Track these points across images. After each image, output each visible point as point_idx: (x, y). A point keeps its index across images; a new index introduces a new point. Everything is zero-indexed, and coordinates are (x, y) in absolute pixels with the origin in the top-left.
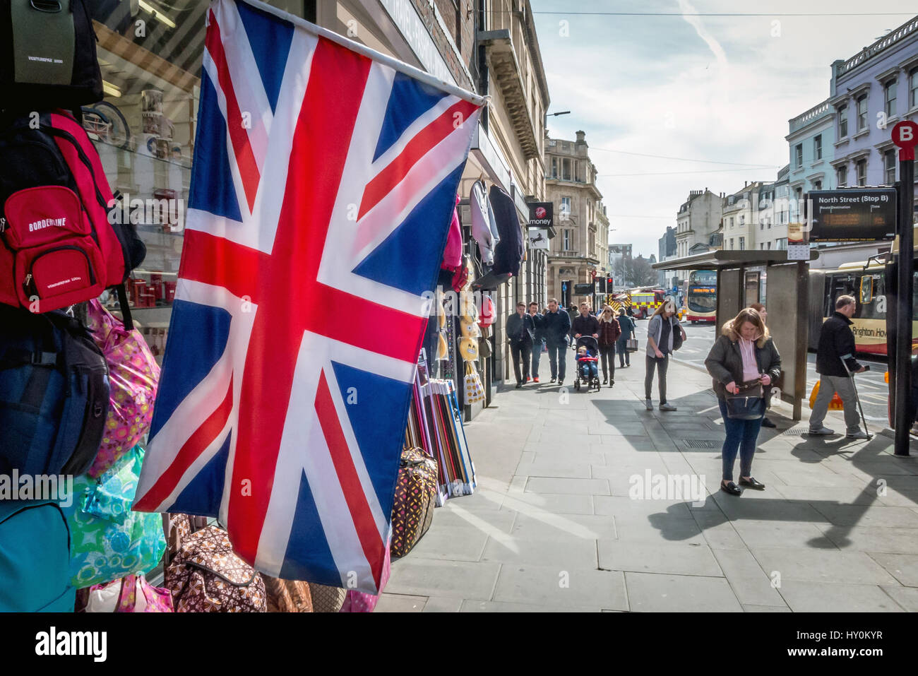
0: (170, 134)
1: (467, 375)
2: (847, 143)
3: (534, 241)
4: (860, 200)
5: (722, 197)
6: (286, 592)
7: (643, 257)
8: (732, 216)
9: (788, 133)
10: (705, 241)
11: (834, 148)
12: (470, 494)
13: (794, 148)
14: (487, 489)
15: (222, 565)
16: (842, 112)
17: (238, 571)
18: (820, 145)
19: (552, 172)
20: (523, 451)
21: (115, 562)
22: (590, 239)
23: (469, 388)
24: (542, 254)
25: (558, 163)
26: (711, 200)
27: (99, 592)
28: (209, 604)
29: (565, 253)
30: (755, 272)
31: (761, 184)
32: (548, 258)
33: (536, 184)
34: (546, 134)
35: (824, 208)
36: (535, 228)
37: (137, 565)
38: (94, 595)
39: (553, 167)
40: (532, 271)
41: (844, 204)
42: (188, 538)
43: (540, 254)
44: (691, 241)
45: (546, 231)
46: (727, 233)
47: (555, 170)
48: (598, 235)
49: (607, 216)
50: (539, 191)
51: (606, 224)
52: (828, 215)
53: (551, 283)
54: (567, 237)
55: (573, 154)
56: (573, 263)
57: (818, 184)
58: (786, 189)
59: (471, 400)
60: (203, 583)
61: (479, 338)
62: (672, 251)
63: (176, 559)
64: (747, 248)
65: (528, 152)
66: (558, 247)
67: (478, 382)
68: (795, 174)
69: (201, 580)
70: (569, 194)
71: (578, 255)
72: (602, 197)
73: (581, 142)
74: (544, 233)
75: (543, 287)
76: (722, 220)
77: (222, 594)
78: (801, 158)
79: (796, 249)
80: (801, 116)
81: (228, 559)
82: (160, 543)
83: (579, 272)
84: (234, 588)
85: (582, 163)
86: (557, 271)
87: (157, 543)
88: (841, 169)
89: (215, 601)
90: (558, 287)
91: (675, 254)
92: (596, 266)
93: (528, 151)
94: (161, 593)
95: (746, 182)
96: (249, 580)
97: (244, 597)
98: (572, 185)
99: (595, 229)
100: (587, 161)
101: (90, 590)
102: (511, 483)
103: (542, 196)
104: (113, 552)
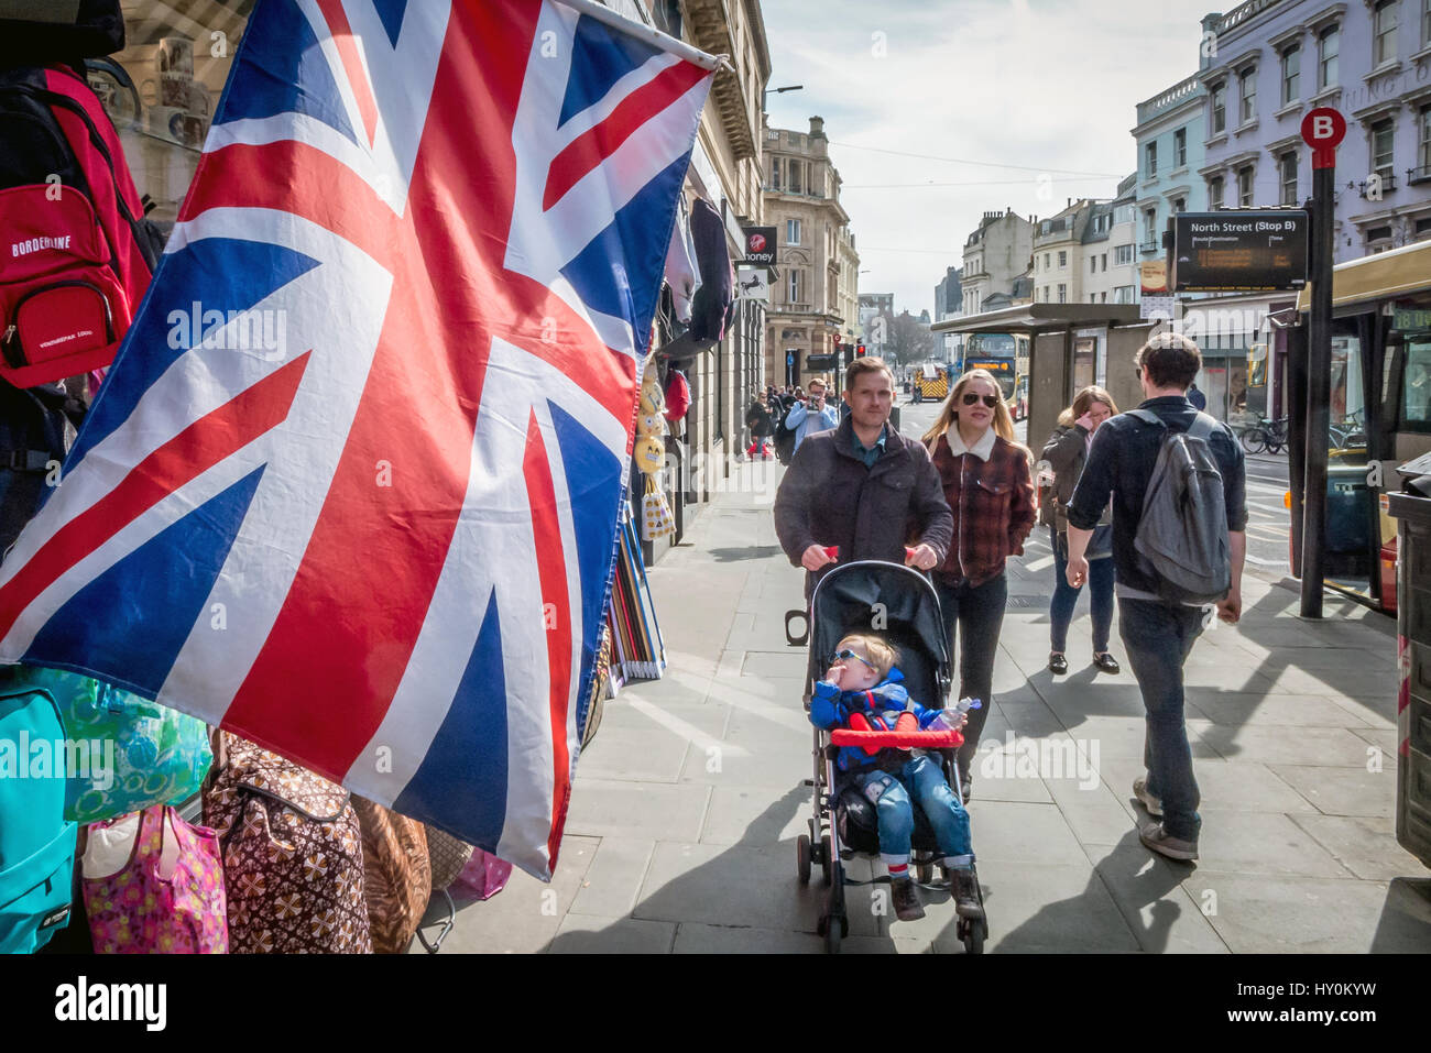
0: (204, 108)
1: (647, 495)
2: (1224, 141)
3: (747, 287)
4: (1253, 227)
5: (1033, 222)
6: (390, 832)
7: (911, 314)
8: (1047, 252)
9: (1135, 125)
10: (1006, 290)
11: (1204, 148)
12: (657, 678)
13: (1144, 147)
14: (684, 671)
15: (295, 788)
16: (1218, 93)
17: (319, 798)
18: (1183, 143)
19: (773, 180)
20: (736, 613)
21: (133, 785)
22: (830, 285)
23: (650, 515)
24: (757, 307)
25: (781, 166)
26: (1015, 226)
27: (104, 832)
28: (275, 850)
29: (791, 306)
30: (1088, 338)
31: (1092, 202)
32: (766, 314)
33: (749, 198)
34: (764, 120)
35: (1199, 239)
36: (748, 267)
37: (168, 789)
38: (96, 837)
39: (773, 173)
40: (743, 333)
41: (1228, 234)
42: (239, 747)
43: (754, 307)
44: (984, 289)
45: (766, 271)
46: (1040, 278)
47: (777, 177)
48: (842, 278)
49: (856, 249)
50: (753, 210)
51: (855, 262)
52: (1204, 251)
53: (770, 353)
54: (794, 282)
55: (805, 152)
56: (803, 322)
57: (1180, 203)
58: (1131, 211)
59: (652, 534)
60: (266, 817)
61: (666, 437)
62: (955, 304)
63: (221, 780)
64: (1069, 300)
65: (740, 148)
66: (780, 297)
67: (664, 504)
68: (1145, 188)
69: (261, 812)
70: (799, 215)
71: (811, 311)
72: (849, 220)
73: (817, 135)
74: (763, 275)
75: (758, 359)
76: (1032, 257)
77: (296, 834)
78: (1154, 163)
79: (1154, 302)
80: (1155, 99)
81: (304, 779)
82: (203, 754)
83: (813, 336)
84: (314, 825)
85: (819, 167)
86: (778, 334)
87: (199, 754)
88: (1215, 181)
89: (285, 845)
90: (780, 359)
91: (961, 310)
92: (838, 326)
93: (738, 147)
94: (201, 834)
95: (1069, 200)
96: (337, 811)
97: (330, 838)
98: (803, 201)
99: (839, 270)
100: (826, 165)
101: (89, 829)
102: (719, 661)
103: (759, 218)
104: (131, 769)
